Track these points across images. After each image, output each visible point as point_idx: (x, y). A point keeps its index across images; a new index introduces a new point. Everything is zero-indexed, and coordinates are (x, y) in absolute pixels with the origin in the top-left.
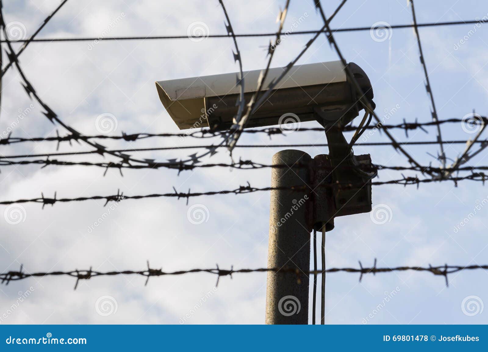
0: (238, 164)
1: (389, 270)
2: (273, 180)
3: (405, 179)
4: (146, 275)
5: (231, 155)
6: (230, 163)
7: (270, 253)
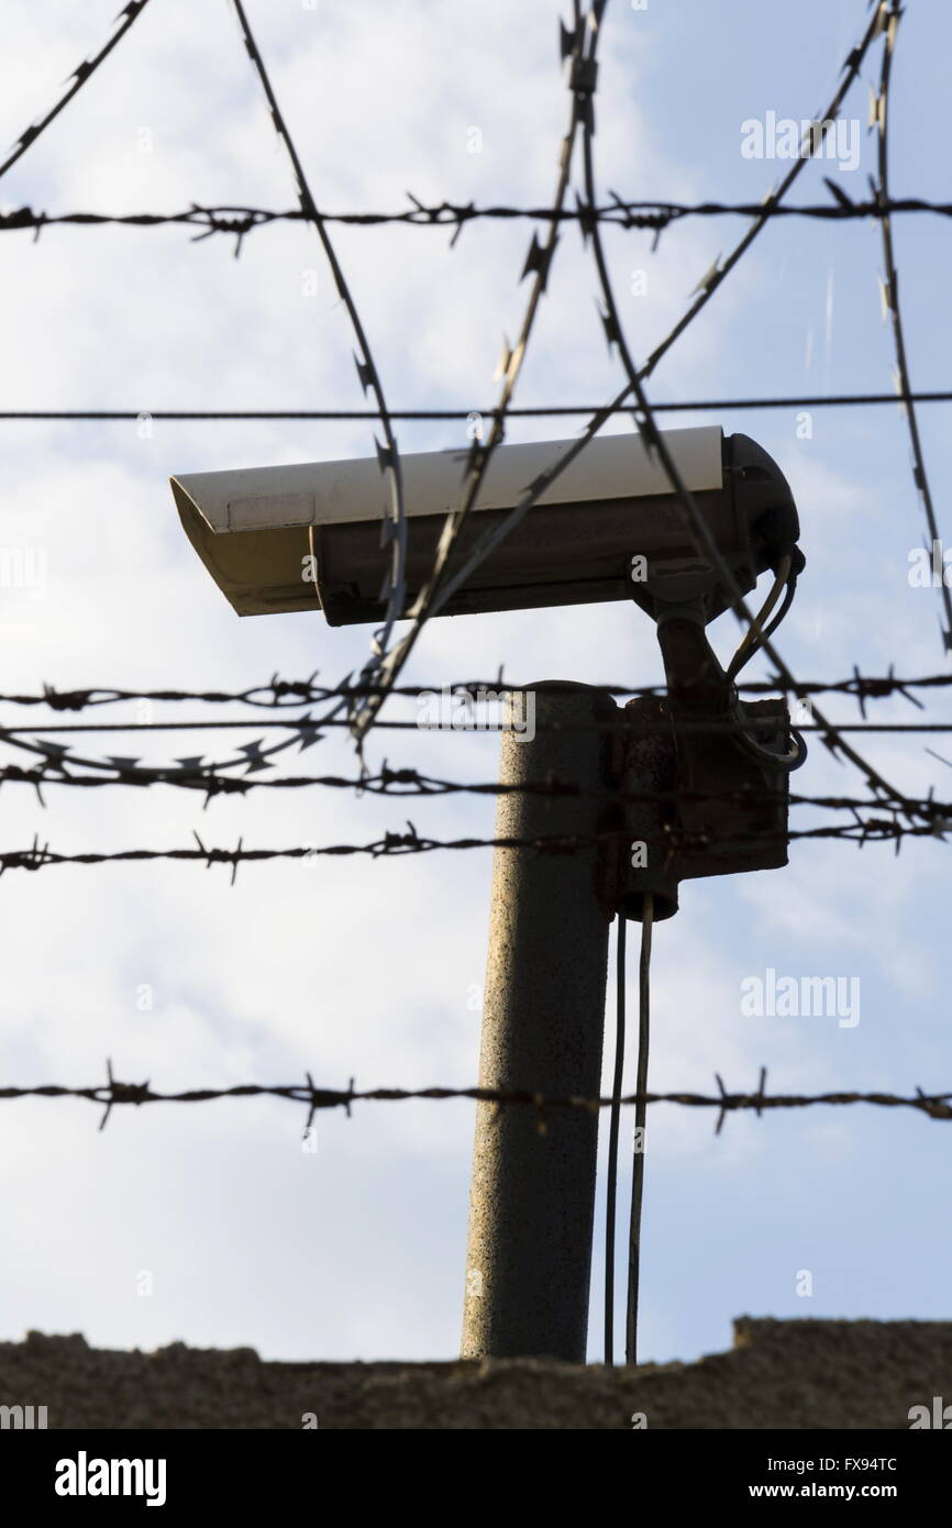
0: (376, 779)
1: (802, 1101)
2: (505, 770)
3: (861, 825)
4: (102, 1101)
5: (359, 750)
6: (354, 776)
7: (491, 982)
